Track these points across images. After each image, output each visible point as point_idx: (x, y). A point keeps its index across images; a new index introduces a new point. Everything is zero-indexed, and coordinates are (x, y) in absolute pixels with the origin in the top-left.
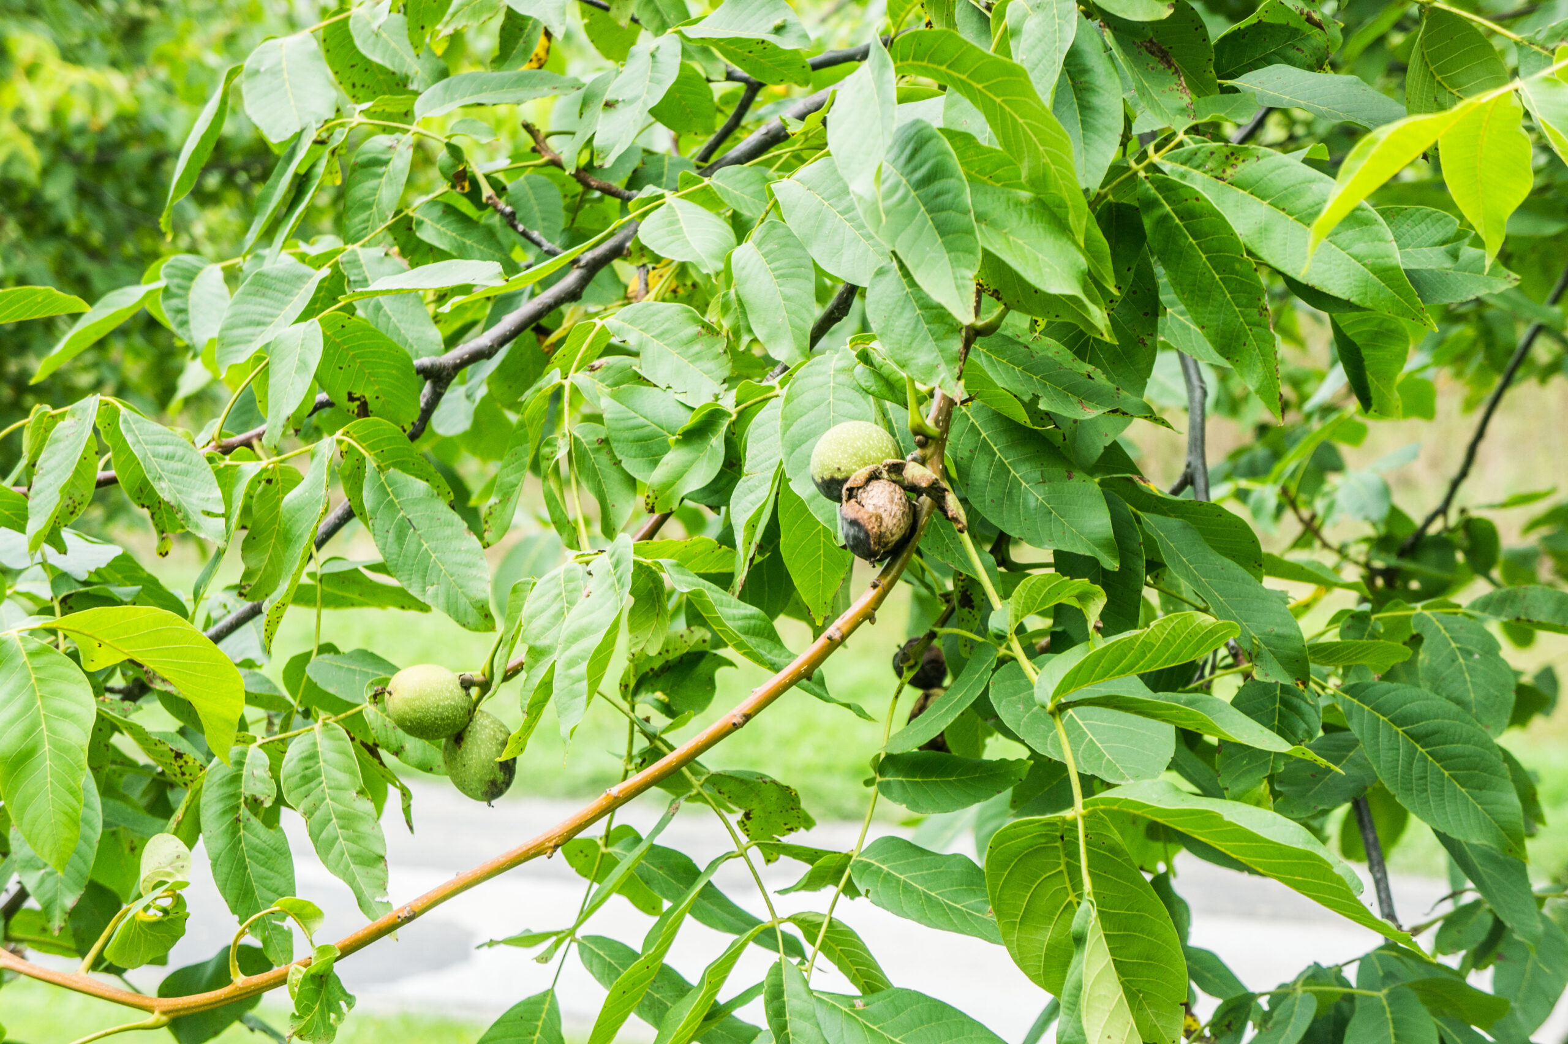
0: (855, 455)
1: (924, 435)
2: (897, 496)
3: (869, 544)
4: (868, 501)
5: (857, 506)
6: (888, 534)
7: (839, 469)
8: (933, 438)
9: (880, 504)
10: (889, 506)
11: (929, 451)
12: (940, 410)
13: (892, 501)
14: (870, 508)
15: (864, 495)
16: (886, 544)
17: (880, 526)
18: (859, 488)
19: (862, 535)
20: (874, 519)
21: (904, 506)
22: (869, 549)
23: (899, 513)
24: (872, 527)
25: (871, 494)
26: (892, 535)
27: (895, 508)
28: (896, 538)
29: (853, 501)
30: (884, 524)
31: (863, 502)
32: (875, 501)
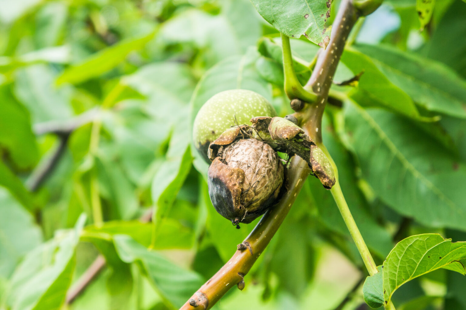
0: (229, 118)
1: (300, 99)
2: (264, 153)
3: (231, 203)
4: (233, 158)
5: (221, 163)
6: (251, 192)
7: (213, 132)
8: (309, 102)
9: (244, 161)
10: (253, 164)
11: (305, 115)
12: (319, 79)
13: (257, 158)
14: (233, 165)
15: (229, 153)
16: (250, 203)
17: (242, 183)
18: (225, 146)
19: (224, 194)
20: (235, 176)
21: (271, 163)
22: (231, 208)
23: (264, 171)
24: (234, 184)
25: (236, 151)
26: (256, 194)
27: (260, 165)
28: (261, 196)
29: (217, 159)
30: (247, 182)
31: (227, 161)
32: (239, 158)
